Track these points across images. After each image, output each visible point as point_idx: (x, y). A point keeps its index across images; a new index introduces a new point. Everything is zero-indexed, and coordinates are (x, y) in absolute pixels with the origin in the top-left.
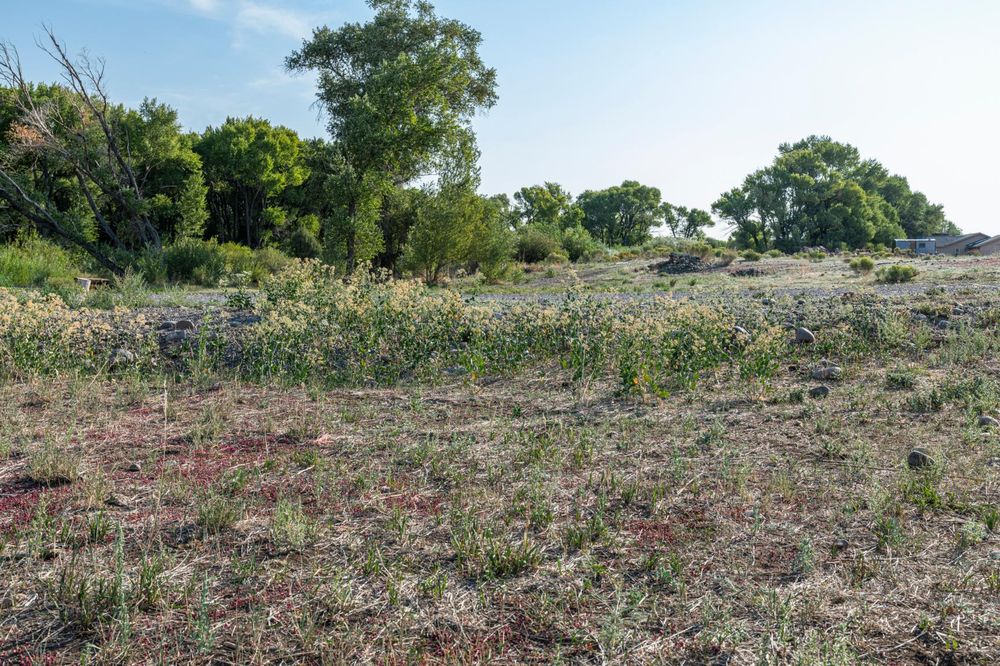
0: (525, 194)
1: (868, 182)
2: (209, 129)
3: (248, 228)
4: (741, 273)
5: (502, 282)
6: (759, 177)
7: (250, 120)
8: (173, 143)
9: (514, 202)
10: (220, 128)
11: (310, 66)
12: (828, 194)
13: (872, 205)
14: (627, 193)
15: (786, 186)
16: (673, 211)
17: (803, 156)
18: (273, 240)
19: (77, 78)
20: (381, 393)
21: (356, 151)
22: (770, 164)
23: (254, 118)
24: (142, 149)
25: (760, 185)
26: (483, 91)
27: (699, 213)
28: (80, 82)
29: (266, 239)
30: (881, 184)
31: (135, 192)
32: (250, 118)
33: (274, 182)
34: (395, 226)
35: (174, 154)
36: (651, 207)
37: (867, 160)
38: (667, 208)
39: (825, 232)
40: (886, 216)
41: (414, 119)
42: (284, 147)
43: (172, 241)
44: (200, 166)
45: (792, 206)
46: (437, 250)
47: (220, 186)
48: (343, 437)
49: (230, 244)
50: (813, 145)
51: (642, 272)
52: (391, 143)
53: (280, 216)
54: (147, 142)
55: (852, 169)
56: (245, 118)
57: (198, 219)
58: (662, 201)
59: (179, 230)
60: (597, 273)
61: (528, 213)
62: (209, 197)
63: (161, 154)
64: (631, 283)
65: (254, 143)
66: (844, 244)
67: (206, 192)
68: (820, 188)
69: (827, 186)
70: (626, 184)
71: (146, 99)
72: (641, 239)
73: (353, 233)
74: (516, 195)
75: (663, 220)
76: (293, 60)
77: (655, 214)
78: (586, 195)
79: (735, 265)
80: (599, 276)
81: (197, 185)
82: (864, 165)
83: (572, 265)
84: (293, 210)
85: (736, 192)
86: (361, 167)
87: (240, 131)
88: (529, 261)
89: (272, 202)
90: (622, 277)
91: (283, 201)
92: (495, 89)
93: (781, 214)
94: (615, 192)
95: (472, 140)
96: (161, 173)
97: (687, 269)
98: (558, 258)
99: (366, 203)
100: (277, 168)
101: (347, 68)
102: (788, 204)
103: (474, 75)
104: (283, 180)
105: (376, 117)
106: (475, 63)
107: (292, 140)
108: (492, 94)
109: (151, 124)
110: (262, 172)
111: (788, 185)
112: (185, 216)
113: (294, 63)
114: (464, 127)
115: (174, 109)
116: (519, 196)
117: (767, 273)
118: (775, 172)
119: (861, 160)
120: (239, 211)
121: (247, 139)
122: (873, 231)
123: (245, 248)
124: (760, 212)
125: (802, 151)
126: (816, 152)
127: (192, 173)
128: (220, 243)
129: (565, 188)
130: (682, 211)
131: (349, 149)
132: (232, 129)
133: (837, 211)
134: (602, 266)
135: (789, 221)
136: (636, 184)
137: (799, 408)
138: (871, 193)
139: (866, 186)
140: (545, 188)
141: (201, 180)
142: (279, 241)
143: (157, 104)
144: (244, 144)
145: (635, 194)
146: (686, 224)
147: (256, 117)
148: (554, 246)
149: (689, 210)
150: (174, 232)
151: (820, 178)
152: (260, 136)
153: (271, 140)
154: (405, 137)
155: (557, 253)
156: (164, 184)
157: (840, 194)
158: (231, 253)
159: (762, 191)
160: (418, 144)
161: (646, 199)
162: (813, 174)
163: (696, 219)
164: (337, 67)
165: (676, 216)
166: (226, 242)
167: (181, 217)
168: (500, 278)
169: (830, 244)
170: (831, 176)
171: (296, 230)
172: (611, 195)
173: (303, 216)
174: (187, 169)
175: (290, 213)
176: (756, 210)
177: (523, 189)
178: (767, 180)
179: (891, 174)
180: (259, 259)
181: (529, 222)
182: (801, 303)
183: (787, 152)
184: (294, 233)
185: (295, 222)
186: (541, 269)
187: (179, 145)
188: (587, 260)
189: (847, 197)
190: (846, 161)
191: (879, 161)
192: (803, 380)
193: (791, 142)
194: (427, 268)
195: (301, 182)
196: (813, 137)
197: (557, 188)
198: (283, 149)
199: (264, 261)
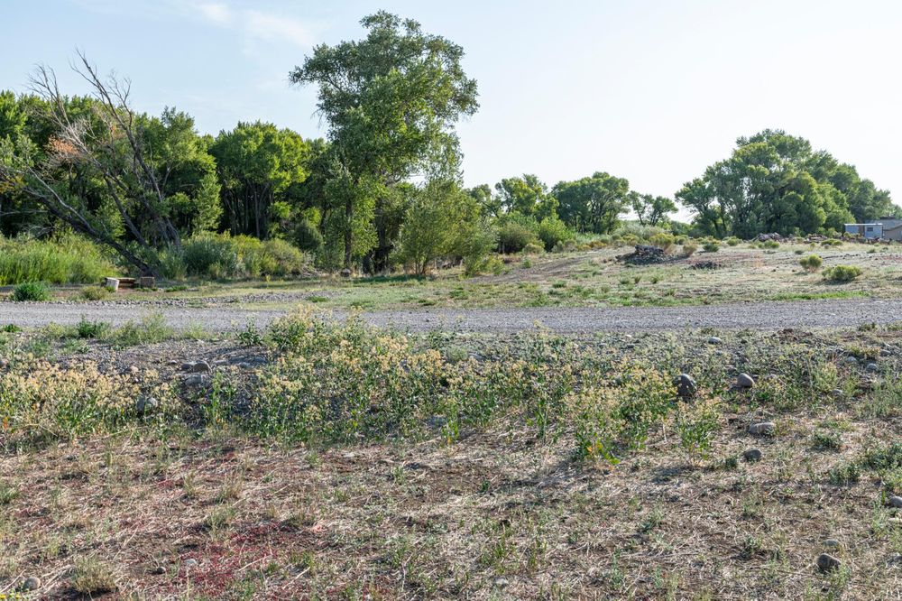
0: (505, 185)
1: (819, 172)
2: (222, 132)
3: (257, 220)
4: (700, 266)
5: (484, 274)
6: (718, 169)
7: (258, 125)
8: (190, 146)
9: (495, 192)
10: (232, 132)
11: (311, 80)
12: (782, 183)
13: (822, 193)
14: (598, 184)
15: (742, 176)
16: (640, 198)
17: (759, 149)
18: (279, 231)
19: (107, 96)
20: (370, 453)
21: (352, 157)
22: (728, 156)
23: (261, 122)
24: (163, 153)
25: (719, 176)
26: (465, 100)
27: (663, 200)
28: (109, 99)
29: (273, 230)
30: (831, 173)
31: (157, 196)
32: (259, 122)
33: (280, 180)
34: (387, 223)
35: (191, 157)
36: (619, 196)
37: (818, 150)
38: (634, 196)
39: (779, 218)
40: (837, 203)
41: (404, 128)
42: (289, 148)
43: (190, 234)
44: (214, 167)
45: (749, 194)
46: (424, 245)
47: (233, 183)
48: (335, 523)
49: (242, 236)
50: (768, 138)
51: (610, 263)
52: (384, 150)
53: (285, 210)
54: (168, 146)
55: (804, 160)
56: (254, 123)
57: (213, 214)
58: (630, 190)
59: (196, 224)
60: (569, 263)
61: (508, 202)
62: (222, 194)
63: (181, 157)
64: (601, 274)
65: (262, 145)
66: (797, 229)
67: (219, 190)
68: (773, 178)
69: (781, 176)
70: (597, 176)
71: (167, 108)
72: (611, 226)
73: (350, 230)
74: (497, 185)
75: (631, 207)
76: (296, 75)
77: (623, 202)
78: (560, 186)
79: (695, 257)
80: (572, 267)
81: (211, 184)
82: (815, 157)
83: (547, 255)
84: (297, 204)
85: (697, 182)
86: (357, 172)
87: (250, 134)
88: (508, 253)
89: (278, 197)
90: (592, 267)
91: (288, 196)
92: (476, 98)
93: (739, 202)
94: (587, 182)
95: (456, 143)
96: (180, 173)
97: (651, 261)
98: (534, 248)
99: (361, 204)
100: (283, 167)
101: (344, 81)
102: (746, 192)
103: (457, 85)
104: (288, 178)
105: (370, 127)
106: (458, 75)
107: (296, 142)
108: (474, 102)
109: (171, 130)
110: (269, 171)
111: (746, 175)
112: (201, 212)
113: (297, 77)
114: (449, 131)
115: (192, 117)
116: (500, 187)
117: (725, 266)
118: (732, 164)
119: (813, 152)
120: (249, 204)
121: (256, 141)
122: (824, 217)
123: (255, 239)
124: (720, 201)
125: (758, 144)
126: (770, 145)
127: (207, 173)
128: (232, 235)
129: (541, 179)
130: (648, 199)
131: (346, 155)
132: (243, 132)
133: (792, 199)
134: (574, 255)
135: (746, 208)
136: (606, 174)
137: (733, 477)
138: (822, 182)
139: (818, 175)
140: (523, 179)
141: (215, 179)
142: (285, 232)
143: (176, 112)
144: (254, 147)
145: (605, 184)
146: (652, 210)
147: (263, 122)
148: (531, 237)
149: (654, 198)
150: (192, 226)
151: (775, 168)
152: (268, 138)
153: (278, 142)
154: (395, 144)
155: (534, 243)
156: (183, 183)
157: (793, 183)
158: (243, 244)
159: (722, 180)
160: (407, 151)
161: (615, 189)
162: (768, 164)
163: (661, 206)
164: (335, 80)
165: (643, 203)
166: (238, 234)
167: (198, 213)
168: (482, 271)
169: (784, 229)
170: (785, 166)
171: (300, 222)
172: (583, 186)
173: (305, 208)
174: (203, 169)
175: (294, 207)
176: (716, 198)
177: (503, 180)
178: (726, 171)
179: (840, 163)
180: (267, 249)
181: (509, 210)
182: (744, 342)
183: (744, 144)
184: (298, 225)
185: (299, 215)
186: (519, 260)
187: (196, 148)
188: (561, 249)
189: (799, 186)
190: (798, 153)
191: (829, 152)
192: (740, 435)
193: (748, 136)
194: (416, 262)
195: (304, 180)
196: (768, 131)
197: (535, 179)
198: (287, 150)
199: (271, 250)
